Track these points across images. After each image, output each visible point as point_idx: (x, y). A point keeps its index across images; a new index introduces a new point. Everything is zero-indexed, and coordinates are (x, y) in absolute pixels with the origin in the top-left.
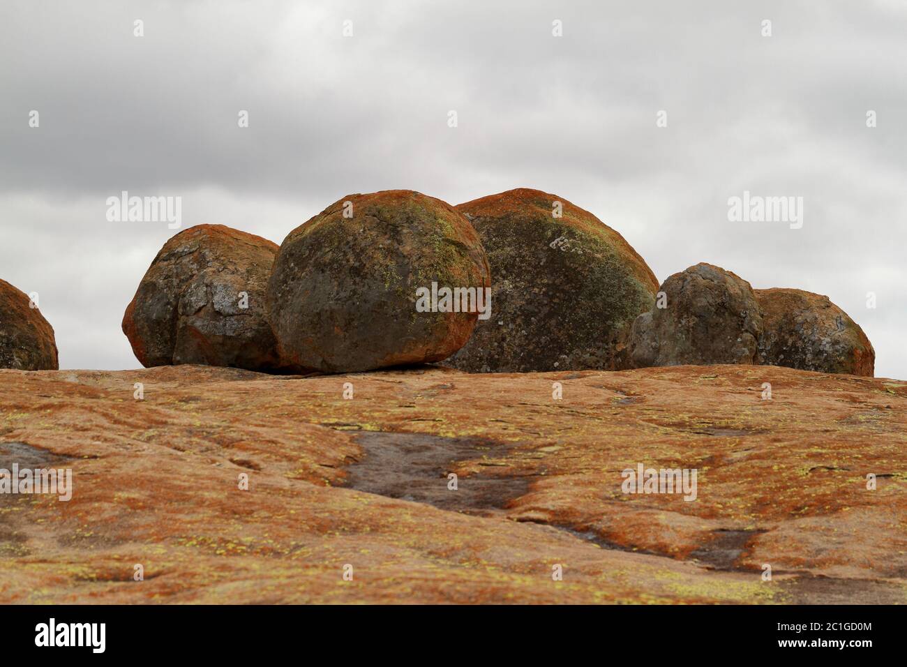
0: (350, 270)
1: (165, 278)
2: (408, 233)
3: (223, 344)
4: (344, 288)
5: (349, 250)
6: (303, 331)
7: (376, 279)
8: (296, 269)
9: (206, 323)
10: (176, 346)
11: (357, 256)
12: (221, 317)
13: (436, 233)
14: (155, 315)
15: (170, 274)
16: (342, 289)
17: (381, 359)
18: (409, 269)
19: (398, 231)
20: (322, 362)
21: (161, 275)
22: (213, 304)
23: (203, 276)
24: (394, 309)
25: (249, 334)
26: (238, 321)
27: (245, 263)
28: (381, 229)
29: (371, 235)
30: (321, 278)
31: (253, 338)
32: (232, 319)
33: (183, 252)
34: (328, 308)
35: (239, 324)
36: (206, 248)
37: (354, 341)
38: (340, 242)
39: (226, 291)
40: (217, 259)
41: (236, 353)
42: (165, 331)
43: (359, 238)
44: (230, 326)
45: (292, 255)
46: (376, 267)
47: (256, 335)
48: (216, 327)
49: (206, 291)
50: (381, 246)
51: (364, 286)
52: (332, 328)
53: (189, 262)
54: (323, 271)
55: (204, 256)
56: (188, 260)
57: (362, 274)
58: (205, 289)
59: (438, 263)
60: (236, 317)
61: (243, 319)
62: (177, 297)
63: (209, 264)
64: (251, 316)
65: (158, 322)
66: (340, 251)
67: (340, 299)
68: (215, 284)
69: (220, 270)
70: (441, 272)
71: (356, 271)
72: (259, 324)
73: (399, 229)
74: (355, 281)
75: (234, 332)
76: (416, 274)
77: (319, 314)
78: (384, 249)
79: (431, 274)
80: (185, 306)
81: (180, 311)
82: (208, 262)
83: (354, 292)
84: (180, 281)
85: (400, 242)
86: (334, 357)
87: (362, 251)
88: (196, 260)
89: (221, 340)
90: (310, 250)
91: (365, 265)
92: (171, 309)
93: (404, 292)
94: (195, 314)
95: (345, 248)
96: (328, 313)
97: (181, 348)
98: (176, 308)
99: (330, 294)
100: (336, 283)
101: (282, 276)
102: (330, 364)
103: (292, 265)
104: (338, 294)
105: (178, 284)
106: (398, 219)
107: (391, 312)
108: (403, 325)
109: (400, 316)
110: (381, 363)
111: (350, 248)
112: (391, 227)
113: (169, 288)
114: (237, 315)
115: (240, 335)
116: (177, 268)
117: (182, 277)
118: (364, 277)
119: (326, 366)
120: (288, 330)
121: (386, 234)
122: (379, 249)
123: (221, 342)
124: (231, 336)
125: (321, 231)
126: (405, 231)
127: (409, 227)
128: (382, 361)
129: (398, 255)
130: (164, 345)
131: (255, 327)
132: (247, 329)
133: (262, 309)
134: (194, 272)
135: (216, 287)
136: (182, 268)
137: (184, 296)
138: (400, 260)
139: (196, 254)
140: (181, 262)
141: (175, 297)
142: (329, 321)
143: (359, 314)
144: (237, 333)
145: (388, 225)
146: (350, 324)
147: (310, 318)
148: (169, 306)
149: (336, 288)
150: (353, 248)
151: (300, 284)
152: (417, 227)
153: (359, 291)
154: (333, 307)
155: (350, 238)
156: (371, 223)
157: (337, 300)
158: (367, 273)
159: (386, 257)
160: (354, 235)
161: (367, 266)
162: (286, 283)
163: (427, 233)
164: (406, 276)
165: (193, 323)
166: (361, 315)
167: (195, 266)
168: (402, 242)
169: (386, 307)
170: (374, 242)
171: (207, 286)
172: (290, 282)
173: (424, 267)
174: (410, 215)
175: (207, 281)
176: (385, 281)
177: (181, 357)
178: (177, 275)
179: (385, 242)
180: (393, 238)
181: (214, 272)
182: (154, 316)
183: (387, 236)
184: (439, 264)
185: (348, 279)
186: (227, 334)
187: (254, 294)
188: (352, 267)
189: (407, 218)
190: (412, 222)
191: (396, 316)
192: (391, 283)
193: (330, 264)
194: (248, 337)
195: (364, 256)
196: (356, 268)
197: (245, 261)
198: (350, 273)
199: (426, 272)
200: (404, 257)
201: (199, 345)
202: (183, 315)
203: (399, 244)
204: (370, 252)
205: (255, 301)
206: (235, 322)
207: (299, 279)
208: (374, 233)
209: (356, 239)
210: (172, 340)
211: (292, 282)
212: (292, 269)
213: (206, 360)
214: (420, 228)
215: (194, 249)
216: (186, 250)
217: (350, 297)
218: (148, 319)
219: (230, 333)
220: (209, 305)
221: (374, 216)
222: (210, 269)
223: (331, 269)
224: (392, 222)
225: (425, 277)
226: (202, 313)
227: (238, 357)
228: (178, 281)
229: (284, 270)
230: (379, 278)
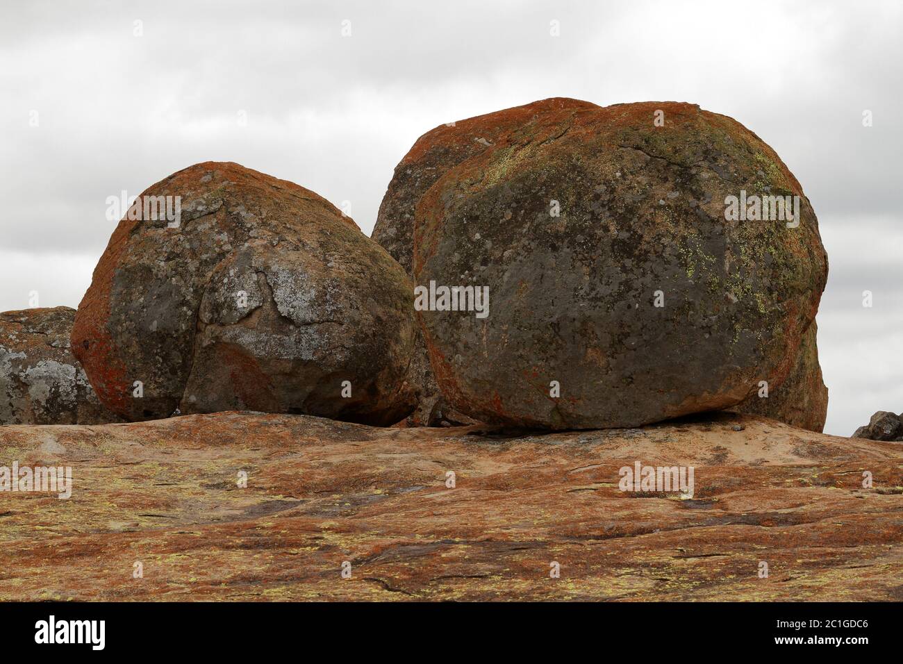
0: (613, 246)
1: (168, 259)
2: (713, 178)
3: (290, 375)
4: (605, 279)
5: (601, 210)
6: (521, 356)
7: (668, 262)
8: (489, 244)
9: (263, 337)
10: (191, 377)
11: (623, 222)
12: (291, 327)
13: (759, 178)
14: (155, 323)
15: (178, 250)
16: (601, 280)
17: (673, 405)
18: (725, 244)
19: (693, 176)
20: (553, 410)
21: (159, 253)
22: (274, 304)
23: (248, 255)
24: (705, 316)
25: (339, 357)
26: (320, 332)
27: (310, 229)
28: (655, 173)
29: (638, 183)
30: (553, 261)
31: (346, 363)
32: (310, 331)
33: (195, 211)
34: (576, 315)
35: (322, 338)
36: (238, 205)
37: (628, 374)
38: (579, 196)
39: (296, 280)
40: (264, 224)
41: (309, 389)
42: (174, 352)
43: (619, 188)
44: (308, 341)
45: (473, 219)
46: (665, 241)
47: (350, 359)
48: (282, 345)
49: (258, 282)
50: (662, 202)
51: (644, 274)
52: (582, 351)
53: (212, 228)
54: (554, 248)
55: (238, 219)
56: (208, 225)
57: (637, 252)
58: (255, 277)
59: (770, 232)
60: (316, 327)
61: (327, 330)
62: (198, 293)
63: (252, 233)
64: (341, 324)
65: (162, 336)
66: (584, 211)
67: (600, 299)
68: (274, 268)
69: (275, 243)
70: (776, 248)
71: (625, 248)
72: (356, 339)
73: (694, 171)
74: (623, 267)
75: (314, 354)
76: (736, 252)
77: (556, 326)
78: (669, 206)
79: (761, 251)
80: (216, 308)
81: (206, 316)
82: (250, 229)
83: (628, 285)
84: (201, 264)
85: (698, 195)
86: (581, 402)
87: (631, 210)
88: (223, 227)
89: (288, 367)
90: (515, 211)
91: (641, 236)
92: (190, 313)
93: (720, 285)
94: (239, 322)
95: (595, 207)
96: (577, 324)
97: (200, 381)
98: (197, 312)
99: (575, 290)
100: (585, 269)
101: (456, 257)
102: (569, 415)
103: (478, 236)
104: (593, 289)
105: (198, 269)
106: (687, 153)
107: (701, 321)
108: (721, 344)
109: (715, 327)
110: (672, 411)
111: (603, 206)
112: (676, 168)
113: (181, 275)
114: (319, 323)
115: (324, 358)
116: (190, 241)
117: (204, 257)
118: (643, 258)
119: (557, 418)
120: (485, 353)
121: (666, 180)
122: (660, 207)
123: (288, 371)
124: (310, 361)
125: (533, 176)
126: (705, 175)
127: (711, 168)
128: (675, 408)
129: (699, 219)
130: (169, 375)
131: (349, 344)
132: (335, 348)
133: (357, 313)
134: (226, 248)
135: (276, 274)
136: (201, 241)
137: (214, 290)
138: (706, 227)
139: (222, 215)
140: (195, 229)
141: (195, 291)
142: (578, 337)
143: (639, 325)
144: (319, 354)
145: (670, 164)
146: (620, 341)
147: (537, 332)
148: (185, 309)
149: (587, 278)
150: (610, 206)
151: (504, 271)
152: (725, 167)
153: (637, 284)
154: (588, 313)
155: (602, 188)
156: (633, 161)
157: (595, 299)
158: (647, 252)
159: (677, 223)
160: (607, 183)
161: (646, 238)
162: (470, 269)
163: (745, 179)
164: (721, 258)
165: (236, 337)
166: (644, 326)
167: (224, 237)
168: (703, 194)
169: (691, 312)
170: (647, 196)
171: (257, 272)
172: (477, 266)
173: (748, 239)
174: (710, 146)
175: (257, 262)
176: (686, 265)
177: (196, 396)
178: (194, 254)
179: (667, 194)
180: (682, 187)
181: (265, 247)
182: (154, 326)
183: (669, 185)
184: (772, 234)
185: (610, 261)
186: (304, 357)
187: (343, 286)
188: (615, 242)
189: (705, 152)
190: (715, 159)
191: (708, 329)
192: (698, 269)
193: (567, 235)
194: (339, 362)
195: (636, 220)
196: (623, 242)
197: (310, 227)
198: (613, 251)
199: (753, 249)
200: (713, 221)
201: (233, 375)
202: (211, 322)
203: (699, 199)
204: (646, 211)
205: (346, 297)
206: (316, 336)
207: (499, 261)
208: (643, 179)
209: (613, 191)
210: (185, 367)
211: (483, 268)
212: (479, 244)
213: (240, 401)
214: (732, 169)
215: (216, 206)
216: (200, 208)
217: (621, 296)
218: (140, 331)
219: (307, 355)
220: (267, 306)
221: (638, 148)
222: (258, 242)
223: (572, 243)
224: (678, 158)
225: (752, 258)
226: (254, 320)
227: (311, 396)
228: (197, 263)
229: (460, 246)
230: (674, 260)
